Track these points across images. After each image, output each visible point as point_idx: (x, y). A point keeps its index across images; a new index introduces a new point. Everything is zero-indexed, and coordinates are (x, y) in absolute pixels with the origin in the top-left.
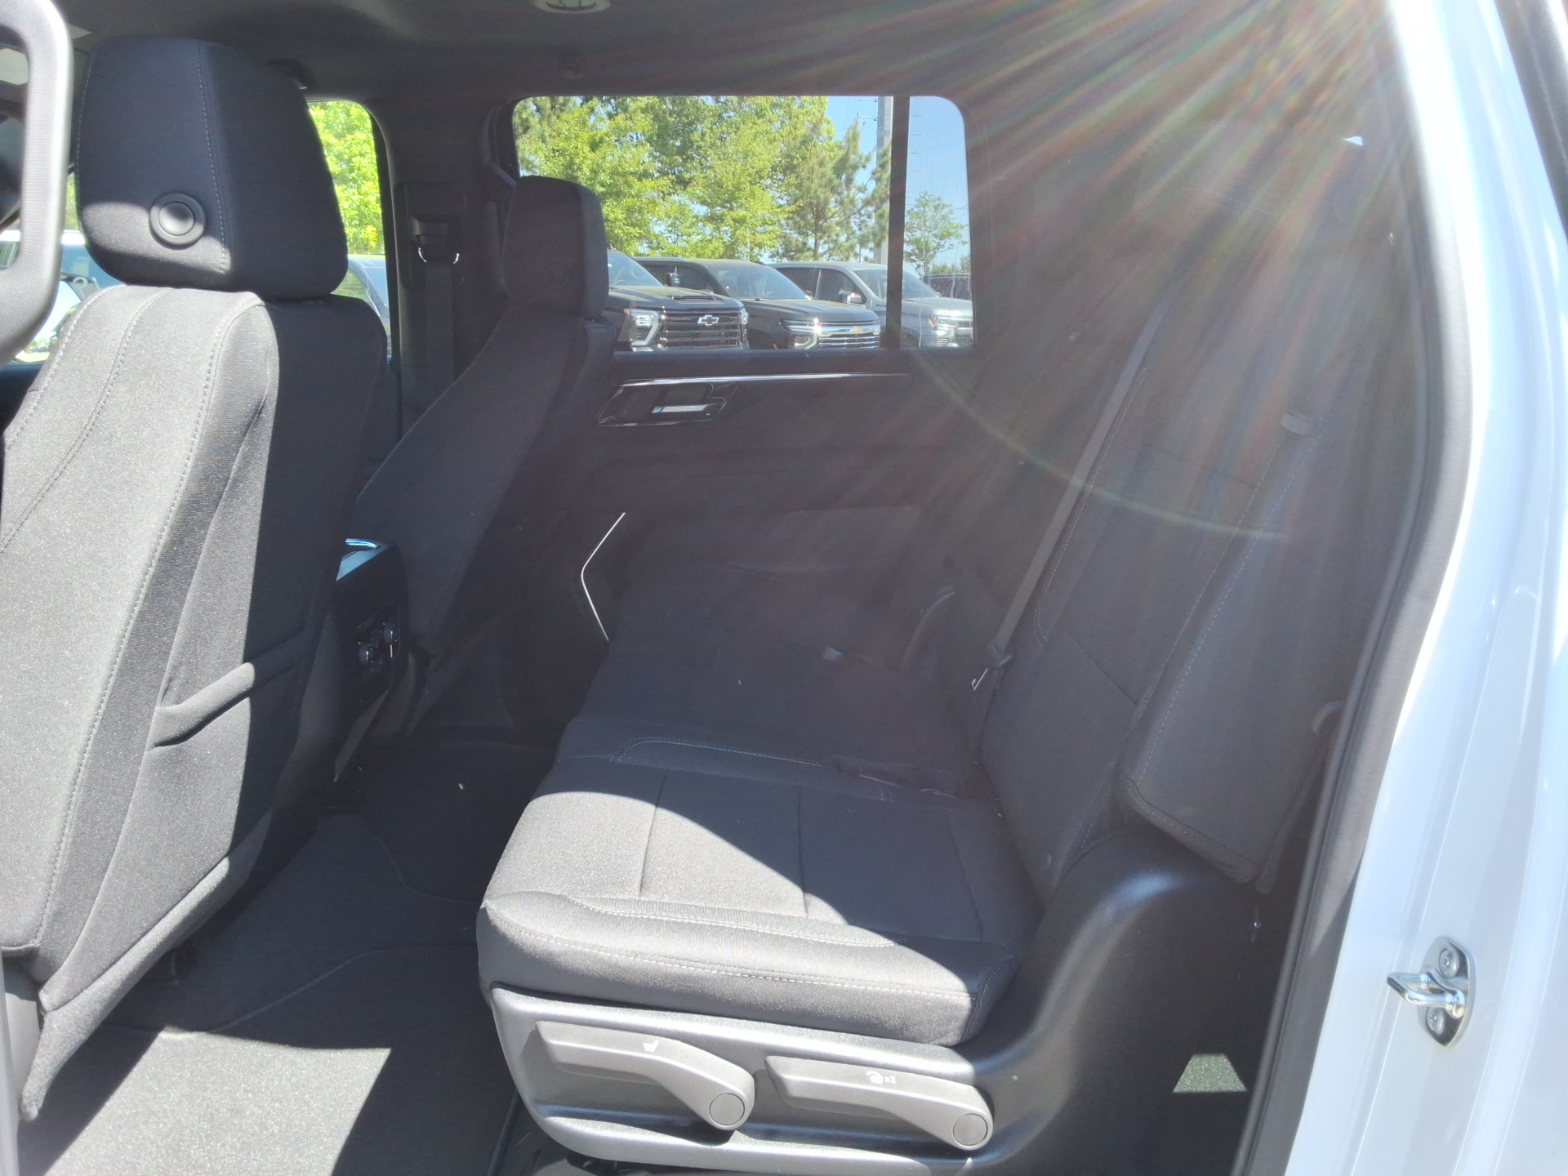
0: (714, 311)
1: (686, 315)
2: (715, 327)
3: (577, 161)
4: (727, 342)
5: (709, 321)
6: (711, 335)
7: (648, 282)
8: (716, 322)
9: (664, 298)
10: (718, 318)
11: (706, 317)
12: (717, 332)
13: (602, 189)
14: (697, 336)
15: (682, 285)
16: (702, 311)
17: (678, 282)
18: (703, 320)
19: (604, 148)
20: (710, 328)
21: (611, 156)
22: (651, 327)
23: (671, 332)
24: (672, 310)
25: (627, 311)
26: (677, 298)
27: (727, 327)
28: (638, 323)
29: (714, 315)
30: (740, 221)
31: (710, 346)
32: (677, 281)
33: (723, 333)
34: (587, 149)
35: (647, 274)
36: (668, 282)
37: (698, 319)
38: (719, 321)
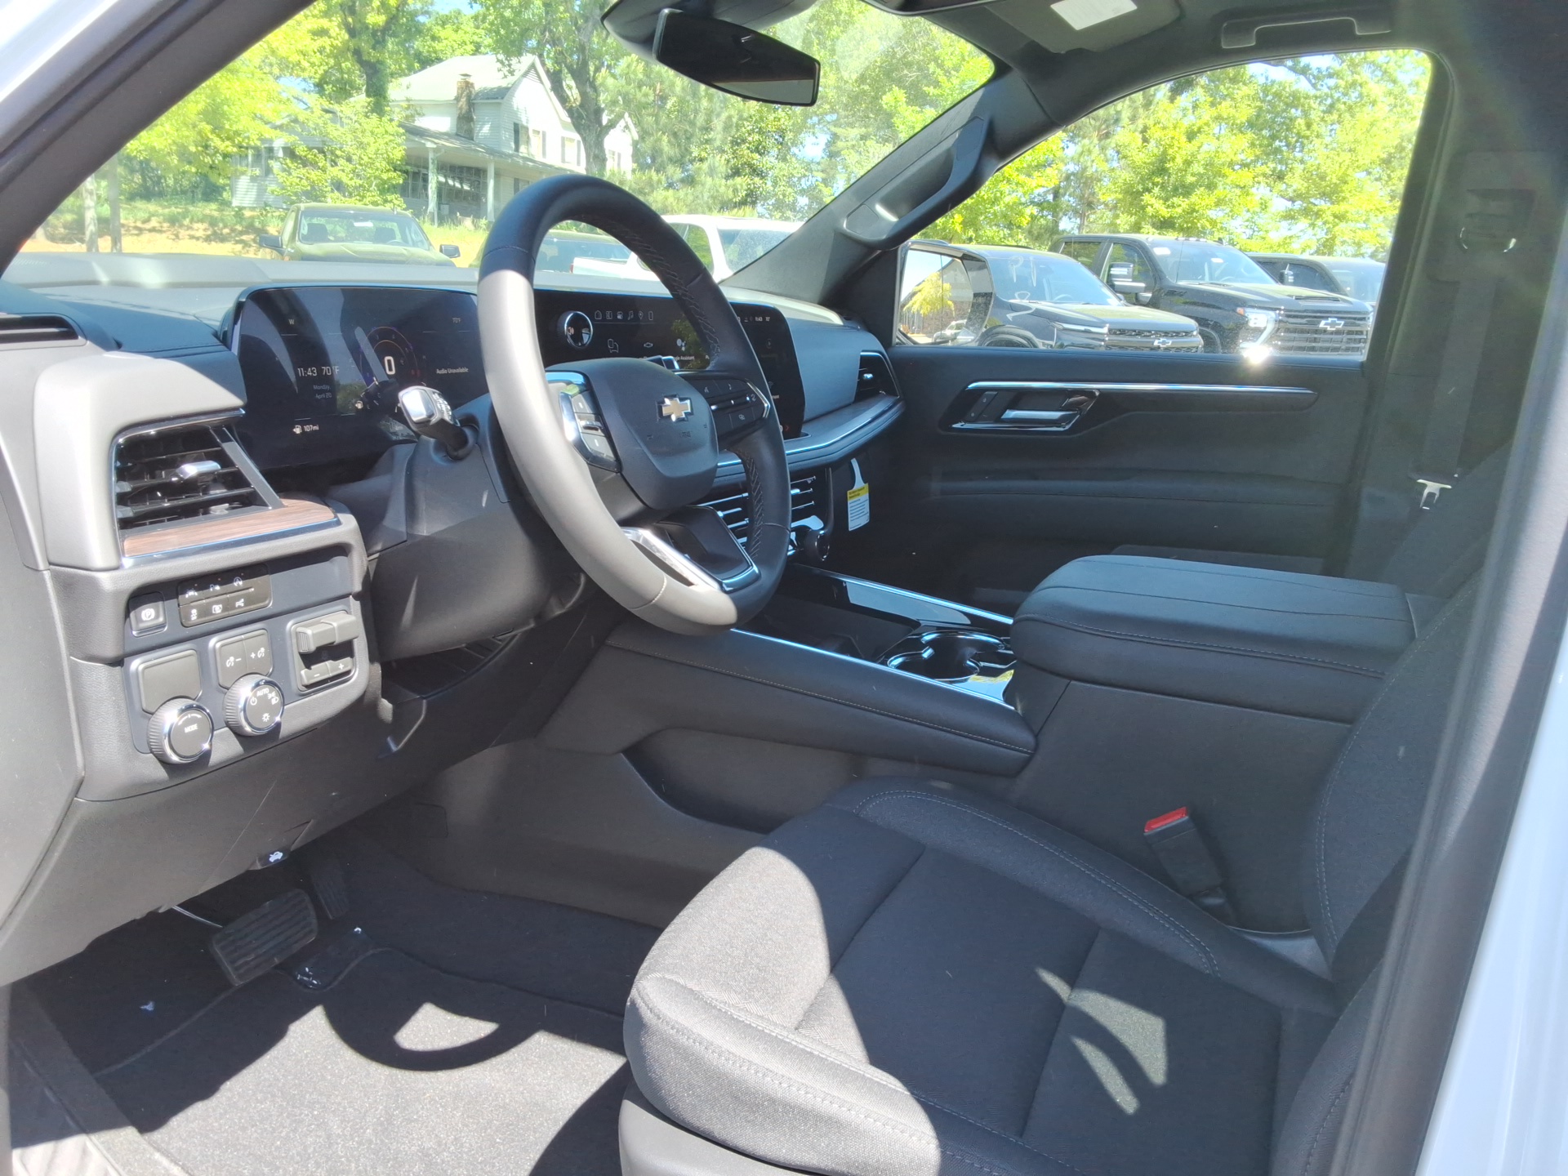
0: (1339, 314)
1: (1302, 317)
2: (1338, 332)
3: (1170, 151)
4: (1347, 349)
5: (1333, 324)
6: (1331, 341)
7: (1262, 281)
8: (1340, 327)
9: (1283, 297)
10: (1343, 322)
11: (1330, 320)
12: (1339, 337)
13: (1193, 179)
14: (1315, 340)
15: (1295, 284)
16: (1325, 314)
17: (1292, 281)
18: (1326, 324)
19: (1201, 138)
20: (1332, 333)
21: (1206, 146)
22: (1265, 328)
23: (1287, 335)
24: (1291, 311)
25: (1240, 310)
26: (1299, 298)
27: (1350, 333)
28: (1252, 324)
29: (1340, 318)
30: (1340, 217)
31: (1329, 353)
32: (1291, 279)
33: (1345, 340)
34: (1184, 139)
35: (1260, 271)
36: (1281, 279)
37: (1319, 323)
38: (1344, 325)
